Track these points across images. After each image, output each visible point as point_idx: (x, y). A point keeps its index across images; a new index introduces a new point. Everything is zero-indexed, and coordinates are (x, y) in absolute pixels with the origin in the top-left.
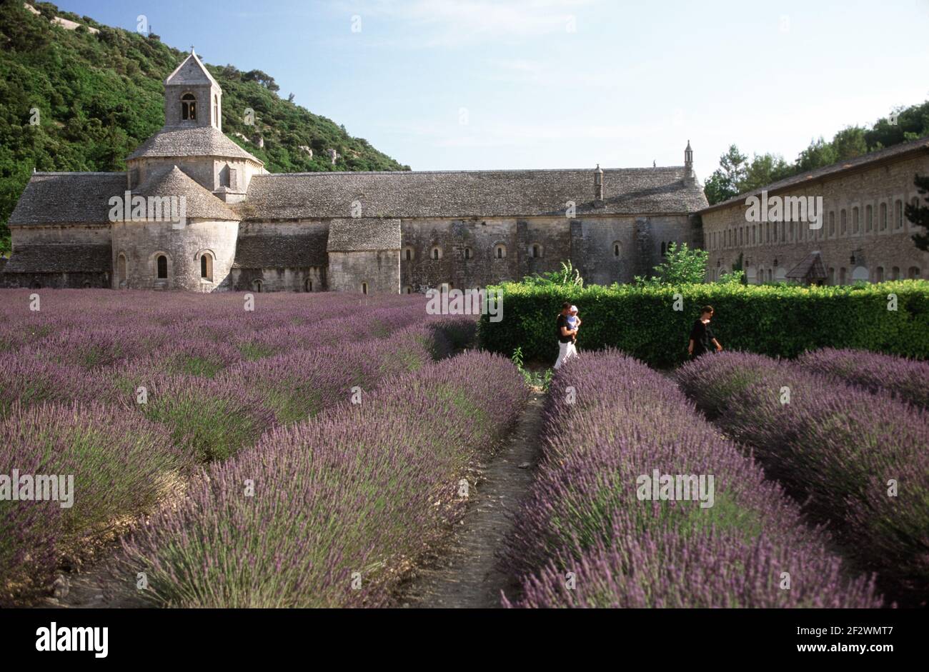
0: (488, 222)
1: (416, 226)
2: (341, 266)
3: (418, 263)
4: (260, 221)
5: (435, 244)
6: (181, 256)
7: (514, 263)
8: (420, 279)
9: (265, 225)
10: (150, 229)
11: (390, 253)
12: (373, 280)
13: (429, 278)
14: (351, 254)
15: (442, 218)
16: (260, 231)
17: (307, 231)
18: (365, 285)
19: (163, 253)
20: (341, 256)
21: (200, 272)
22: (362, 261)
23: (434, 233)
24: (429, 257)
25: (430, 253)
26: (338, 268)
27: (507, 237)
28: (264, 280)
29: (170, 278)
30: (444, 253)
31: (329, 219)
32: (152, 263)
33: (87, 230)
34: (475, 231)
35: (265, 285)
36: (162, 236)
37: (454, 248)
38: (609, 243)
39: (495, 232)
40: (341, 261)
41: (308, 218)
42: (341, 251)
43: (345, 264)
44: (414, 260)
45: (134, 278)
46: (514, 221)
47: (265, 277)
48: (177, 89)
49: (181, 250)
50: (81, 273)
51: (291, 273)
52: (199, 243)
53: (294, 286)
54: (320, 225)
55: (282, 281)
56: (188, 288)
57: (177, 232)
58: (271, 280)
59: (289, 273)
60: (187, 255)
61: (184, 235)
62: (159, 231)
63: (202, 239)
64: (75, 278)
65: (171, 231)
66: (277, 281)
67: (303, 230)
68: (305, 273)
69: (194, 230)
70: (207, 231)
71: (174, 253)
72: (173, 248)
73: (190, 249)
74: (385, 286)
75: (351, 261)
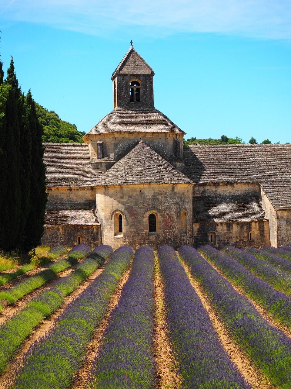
2: (285, 222)
6: (168, 214)
9: (207, 188)
10: (145, 192)
16: (204, 192)
17: (240, 192)
19: (153, 212)
20: (285, 214)
28: (217, 231)
29: (160, 231)
31: (258, 183)
32: (146, 220)
33: (69, 191)
35: (218, 236)
36: (154, 199)
41: (240, 183)
43: (288, 220)
45: (131, 232)
47: (217, 230)
48: (126, 77)
49: (168, 209)
50: (74, 227)
51: (238, 226)
52: (179, 204)
53: (239, 237)
54: (250, 187)
55: (231, 232)
56: (173, 239)
57: (165, 195)
58: (223, 232)
59: (236, 227)
60: (172, 213)
61: (170, 197)
62: (152, 194)
63: (181, 200)
64: (69, 231)
65: (161, 194)
66: (227, 232)
67: (237, 192)
68: (247, 227)
69: (177, 193)
70: (184, 194)
71: (163, 212)
72: (163, 208)
73: (174, 208)
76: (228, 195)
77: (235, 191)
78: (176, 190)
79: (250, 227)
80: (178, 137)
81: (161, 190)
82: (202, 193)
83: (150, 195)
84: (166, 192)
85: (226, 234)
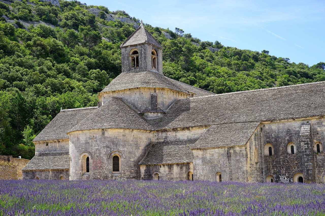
1: (274, 127)
2: (201, 161)
3: (277, 157)
5: (290, 141)
6: (97, 156)
8: (279, 172)
10: (81, 138)
11: (237, 149)
12: (225, 171)
13: (286, 170)
14: (208, 151)
15: (294, 119)
18: (220, 176)
19: (87, 155)
20: (200, 153)
21: (111, 167)
22: (216, 156)
24: (285, 152)
25: (286, 148)
26: (199, 162)
29: (91, 172)
30: (298, 148)
31: (210, 126)
32: (81, 161)
35: (161, 177)
36: (87, 143)
40: (200, 156)
42: (200, 149)
43: (203, 159)
44: (274, 156)
47: (160, 171)
48: (128, 49)
49: (98, 152)
50: (58, 170)
51: (178, 167)
52: (110, 147)
53: (179, 178)
55: (172, 173)
56: (102, 179)
57: (95, 140)
58: (165, 173)
59: (177, 168)
60: (102, 155)
61: (100, 141)
62: (85, 139)
63: (113, 144)
64: (55, 173)
65: (92, 139)
66: (169, 173)
67: (193, 135)
68: (186, 168)
69: (107, 137)
70: (117, 138)
71: (93, 154)
72: (93, 151)
73: (104, 151)
74: (234, 176)
75: (208, 156)
76: (186, 139)
77: (192, 135)
78: (106, 134)
79: (188, 168)
80: (157, 91)
81: (92, 135)
82: (165, 139)
83: (83, 139)
84: (96, 137)
85: (168, 175)
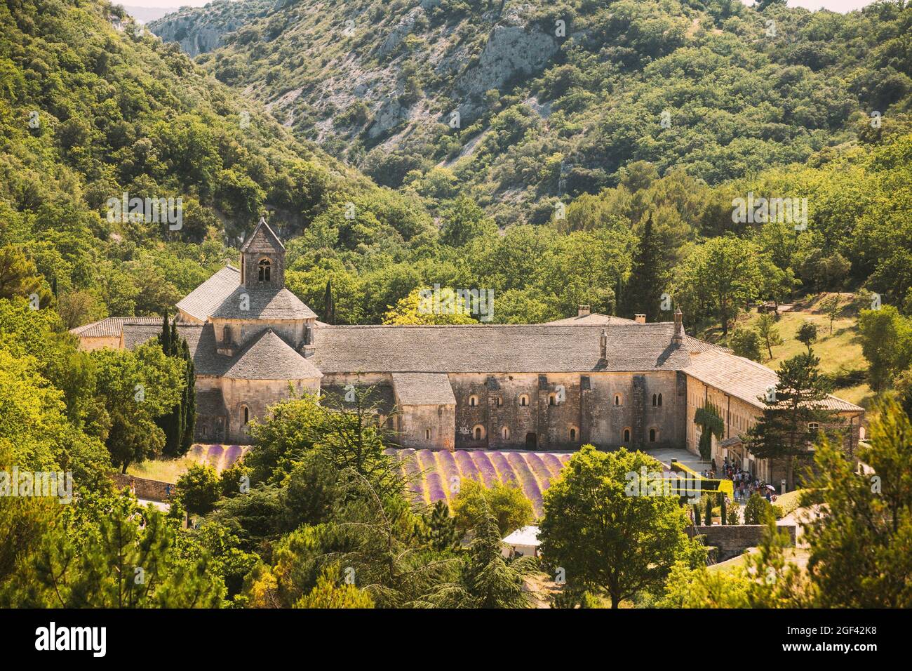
0: (515, 376)
1: (458, 378)
2: (410, 416)
4: (334, 374)
5: (473, 393)
7: (535, 410)
8: (460, 422)
9: (336, 377)
10: (272, 388)
11: (448, 406)
12: (435, 427)
13: (468, 421)
14: (419, 408)
15: (478, 372)
16: (333, 381)
17: (371, 382)
20: (411, 409)
22: (427, 413)
23: (472, 385)
24: (467, 404)
25: (468, 401)
26: (409, 418)
27: (530, 389)
30: (480, 401)
31: (390, 373)
34: (506, 384)
36: (281, 393)
37: (490, 399)
38: (611, 396)
39: (521, 384)
40: (411, 412)
41: (372, 372)
43: (414, 415)
46: (536, 376)
48: (256, 256)
50: (200, 417)
54: (382, 378)
62: (279, 390)
65: (287, 389)
69: (303, 388)
70: (311, 387)
74: (443, 432)
75: (419, 413)
77: (367, 380)
78: (302, 385)
81: (287, 385)
82: (331, 382)
83: (276, 390)
